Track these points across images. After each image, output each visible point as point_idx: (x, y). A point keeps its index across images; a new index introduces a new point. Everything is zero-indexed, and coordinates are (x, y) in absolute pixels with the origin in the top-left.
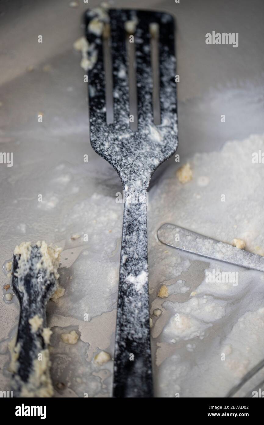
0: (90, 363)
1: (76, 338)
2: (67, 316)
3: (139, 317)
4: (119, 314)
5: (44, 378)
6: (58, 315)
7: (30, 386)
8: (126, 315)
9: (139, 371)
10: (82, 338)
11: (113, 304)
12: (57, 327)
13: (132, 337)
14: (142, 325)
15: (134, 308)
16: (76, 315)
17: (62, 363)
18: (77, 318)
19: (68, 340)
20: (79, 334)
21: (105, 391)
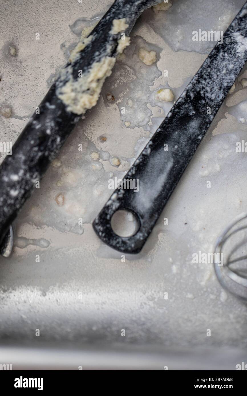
0: (150, 92)
1: (152, 60)
2: (157, 33)
3: (223, 79)
4: (205, 64)
5: (94, 85)
6: (150, 27)
7: (76, 85)
8: (211, 69)
9: (191, 131)
10: (158, 63)
11: (209, 48)
12: (142, 38)
13: (204, 94)
14: (221, 87)
15: (224, 66)
16: (167, 37)
17: (125, 76)
18: (166, 41)
19: (143, 58)
20: (158, 58)
21: (149, 129)
